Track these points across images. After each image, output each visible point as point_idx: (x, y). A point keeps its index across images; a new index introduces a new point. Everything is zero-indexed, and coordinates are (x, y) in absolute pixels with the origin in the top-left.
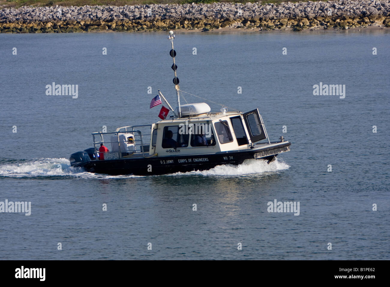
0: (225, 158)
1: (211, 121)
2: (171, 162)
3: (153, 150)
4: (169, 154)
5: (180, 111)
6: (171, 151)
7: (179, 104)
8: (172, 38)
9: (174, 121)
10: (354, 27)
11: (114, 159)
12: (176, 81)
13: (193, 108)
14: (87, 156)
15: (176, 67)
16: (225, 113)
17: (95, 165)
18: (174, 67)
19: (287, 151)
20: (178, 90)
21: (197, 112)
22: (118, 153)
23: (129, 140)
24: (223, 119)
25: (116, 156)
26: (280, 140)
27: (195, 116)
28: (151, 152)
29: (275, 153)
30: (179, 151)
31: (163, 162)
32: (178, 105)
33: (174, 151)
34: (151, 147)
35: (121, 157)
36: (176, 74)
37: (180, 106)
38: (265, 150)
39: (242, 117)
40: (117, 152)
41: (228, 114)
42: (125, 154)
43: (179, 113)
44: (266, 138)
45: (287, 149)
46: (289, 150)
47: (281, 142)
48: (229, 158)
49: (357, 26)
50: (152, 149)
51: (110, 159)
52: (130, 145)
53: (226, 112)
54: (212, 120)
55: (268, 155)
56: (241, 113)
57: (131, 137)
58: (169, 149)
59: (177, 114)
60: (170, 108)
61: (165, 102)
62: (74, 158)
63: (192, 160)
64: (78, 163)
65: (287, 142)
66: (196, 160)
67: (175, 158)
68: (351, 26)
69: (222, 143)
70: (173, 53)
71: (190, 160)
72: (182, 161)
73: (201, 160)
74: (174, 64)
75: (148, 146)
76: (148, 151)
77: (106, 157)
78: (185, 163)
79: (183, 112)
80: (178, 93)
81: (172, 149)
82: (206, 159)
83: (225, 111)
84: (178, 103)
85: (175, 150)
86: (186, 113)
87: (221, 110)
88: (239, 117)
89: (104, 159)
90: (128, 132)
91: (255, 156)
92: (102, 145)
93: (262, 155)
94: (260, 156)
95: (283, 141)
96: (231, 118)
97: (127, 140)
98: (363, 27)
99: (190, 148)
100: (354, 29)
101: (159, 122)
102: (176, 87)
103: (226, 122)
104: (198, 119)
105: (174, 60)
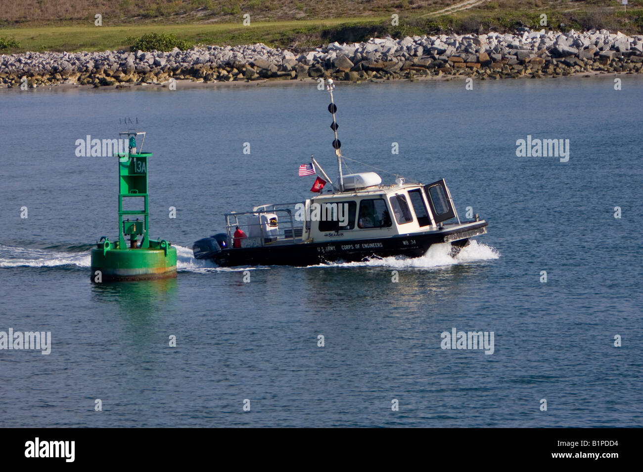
0: (404, 243)
1: (385, 195)
2: (332, 248)
3: (307, 234)
4: (329, 239)
5: (342, 184)
6: (331, 235)
7: (341, 174)
8: (332, 88)
9: (335, 196)
10: (43, 85)
11: (255, 246)
12: (337, 144)
13: (360, 179)
14: (216, 244)
15: (337, 126)
16: (401, 185)
17: (229, 254)
18: (334, 127)
19: (484, 233)
20: (339, 155)
21: (365, 184)
22: (260, 239)
23: (271, 222)
24: (400, 193)
25: (258, 243)
26: (474, 219)
27: (362, 188)
28: (305, 235)
29: (469, 235)
30: (342, 234)
31: (321, 249)
32: (339, 175)
33: (335, 235)
34: (304, 230)
35: (263, 244)
36: (337, 135)
37: (342, 176)
38: (458, 232)
39: (423, 191)
40: (258, 237)
41: (405, 186)
42: (268, 240)
43: (341, 186)
44: (454, 216)
45: (483, 231)
46: (486, 232)
47: (475, 221)
48: (410, 242)
49: (47, 84)
50: (306, 232)
51: (249, 247)
52: (273, 228)
53: (403, 184)
54: (386, 193)
55: (461, 239)
56: (421, 185)
57: (274, 219)
58: (328, 233)
59: (338, 187)
60: (327, 180)
61: (321, 171)
62: (199, 247)
63: (361, 246)
64: (204, 253)
65: (483, 222)
66: (366, 246)
67: (338, 244)
68: (40, 84)
69: (399, 224)
70: (332, 109)
71: (358, 246)
72: (347, 247)
73: (372, 245)
74: (333, 122)
75: (301, 230)
76: (301, 236)
77: (244, 244)
78: (350, 250)
79: (346, 185)
80: (340, 159)
81: (333, 232)
82: (379, 245)
83: (402, 182)
84: (339, 172)
85: (336, 233)
86: (350, 185)
87: (396, 181)
88: (419, 191)
89: (240, 247)
90: (268, 212)
91: (445, 239)
92: (237, 228)
93: (455, 239)
94: (452, 239)
95: (478, 220)
96: (409, 192)
97: (269, 222)
98: (54, 85)
99: (356, 231)
100: (44, 88)
101: (314, 198)
102: (337, 152)
103: (403, 196)
104: (367, 193)
105: (335, 118)
